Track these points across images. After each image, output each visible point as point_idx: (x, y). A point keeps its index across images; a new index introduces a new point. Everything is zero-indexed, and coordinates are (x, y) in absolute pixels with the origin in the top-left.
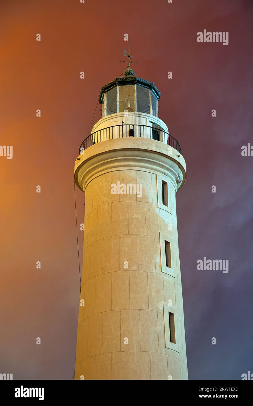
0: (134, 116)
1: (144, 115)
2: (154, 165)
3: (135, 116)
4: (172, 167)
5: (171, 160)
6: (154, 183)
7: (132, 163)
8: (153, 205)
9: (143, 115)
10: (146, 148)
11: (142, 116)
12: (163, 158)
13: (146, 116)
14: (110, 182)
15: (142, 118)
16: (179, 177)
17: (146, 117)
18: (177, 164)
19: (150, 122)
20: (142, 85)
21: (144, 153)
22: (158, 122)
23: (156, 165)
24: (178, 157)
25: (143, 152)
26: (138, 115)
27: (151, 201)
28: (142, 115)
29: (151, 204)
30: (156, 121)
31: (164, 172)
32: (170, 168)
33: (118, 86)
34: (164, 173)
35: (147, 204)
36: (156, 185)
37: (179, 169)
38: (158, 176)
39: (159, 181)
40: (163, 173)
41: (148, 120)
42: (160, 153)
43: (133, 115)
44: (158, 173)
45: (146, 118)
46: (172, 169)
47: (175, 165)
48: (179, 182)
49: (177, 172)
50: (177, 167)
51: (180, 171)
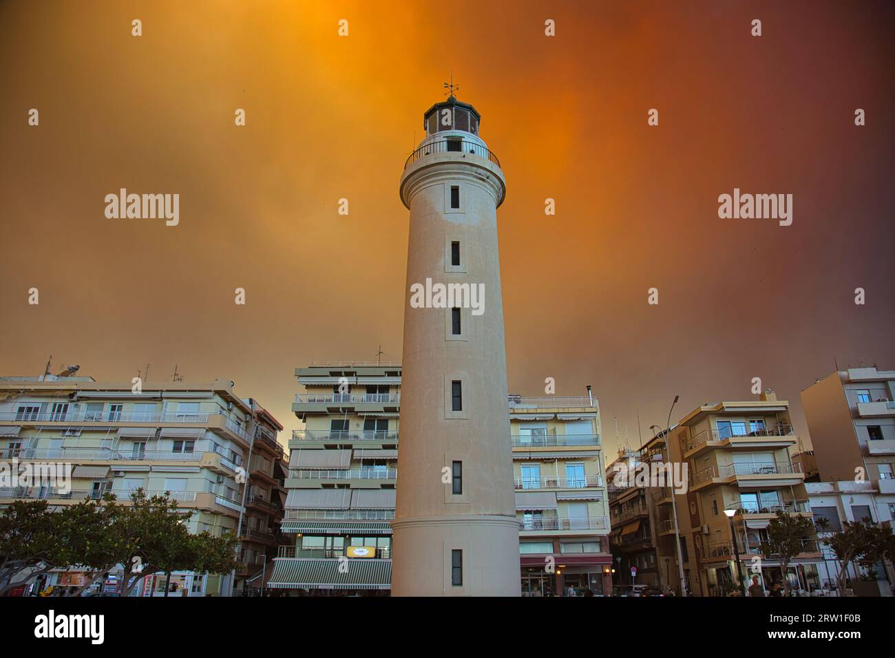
1: (438, 134)
2: (439, 176)
6: (441, 192)
7: (421, 184)
8: (440, 213)
12: (446, 166)
13: (440, 134)
14: (416, 202)
15: (438, 137)
16: (480, 174)
18: (466, 164)
19: (444, 137)
22: (454, 133)
23: (443, 175)
24: (463, 158)
27: (437, 210)
29: (437, 214)
30: (451, 133)
31: (453, 178)
36: (443, 194)
37: (473, 167)
38: (445, 184)
39: (446, 188)
40: (451, 179)
41: (442, 137)
44: (445, 182)
47: (463, 166)
48: (484, 178)
49: (472, 171)
50: (468, 166)
51: (475, 169)
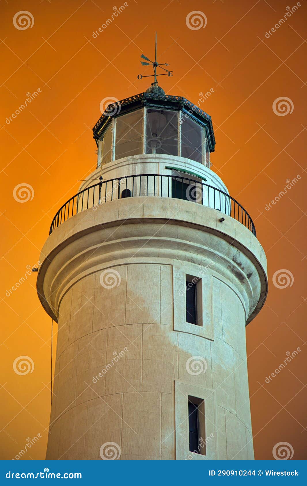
0: (132, 164)
1: (153, 158)
2: (165, 247)
3: (135, 163)
4: (210, 245)
5: (204, 231)
6: (167, 283)
8: (162, 327)
9: (150, 158)
10: (138, 216)
11: (149, 160)
13: (156, 158)
14: (79, 299)
15: (149, 164)
16: (239, 264)
17: (157, 161)
18: (221, 238)
19: (167, 168)
20: (159, 106)
21: (138, 227)
22: (187, 165)
23: (170, 247)
24: (219, 223)
25: (136, 225)
26: (139, 161)
27: (157, 319)
28: (148, 158)
29: (156, 326)
30: (181, 164)
31: (192, 258)
32: (205, 248)
33: (113, 119)
34: (191, 260)
35: (146, 328)
36: (170, 286)
37: (232, 247)
38: (176, 267)
39: (178, 276)
40: (189, 260)
41: (162, 166)
42: (171, 220)
43: (131, 162)
44: (176, 263)
45: (158, 163)
46: (212, 250)
47: (216, 239)
48: (245, 275)
49: (228, 254)
50: (224, 243)
51: (234, 251)
